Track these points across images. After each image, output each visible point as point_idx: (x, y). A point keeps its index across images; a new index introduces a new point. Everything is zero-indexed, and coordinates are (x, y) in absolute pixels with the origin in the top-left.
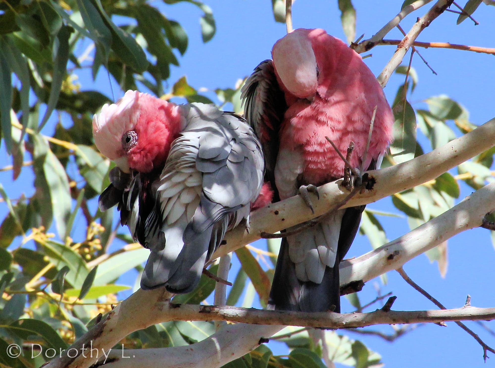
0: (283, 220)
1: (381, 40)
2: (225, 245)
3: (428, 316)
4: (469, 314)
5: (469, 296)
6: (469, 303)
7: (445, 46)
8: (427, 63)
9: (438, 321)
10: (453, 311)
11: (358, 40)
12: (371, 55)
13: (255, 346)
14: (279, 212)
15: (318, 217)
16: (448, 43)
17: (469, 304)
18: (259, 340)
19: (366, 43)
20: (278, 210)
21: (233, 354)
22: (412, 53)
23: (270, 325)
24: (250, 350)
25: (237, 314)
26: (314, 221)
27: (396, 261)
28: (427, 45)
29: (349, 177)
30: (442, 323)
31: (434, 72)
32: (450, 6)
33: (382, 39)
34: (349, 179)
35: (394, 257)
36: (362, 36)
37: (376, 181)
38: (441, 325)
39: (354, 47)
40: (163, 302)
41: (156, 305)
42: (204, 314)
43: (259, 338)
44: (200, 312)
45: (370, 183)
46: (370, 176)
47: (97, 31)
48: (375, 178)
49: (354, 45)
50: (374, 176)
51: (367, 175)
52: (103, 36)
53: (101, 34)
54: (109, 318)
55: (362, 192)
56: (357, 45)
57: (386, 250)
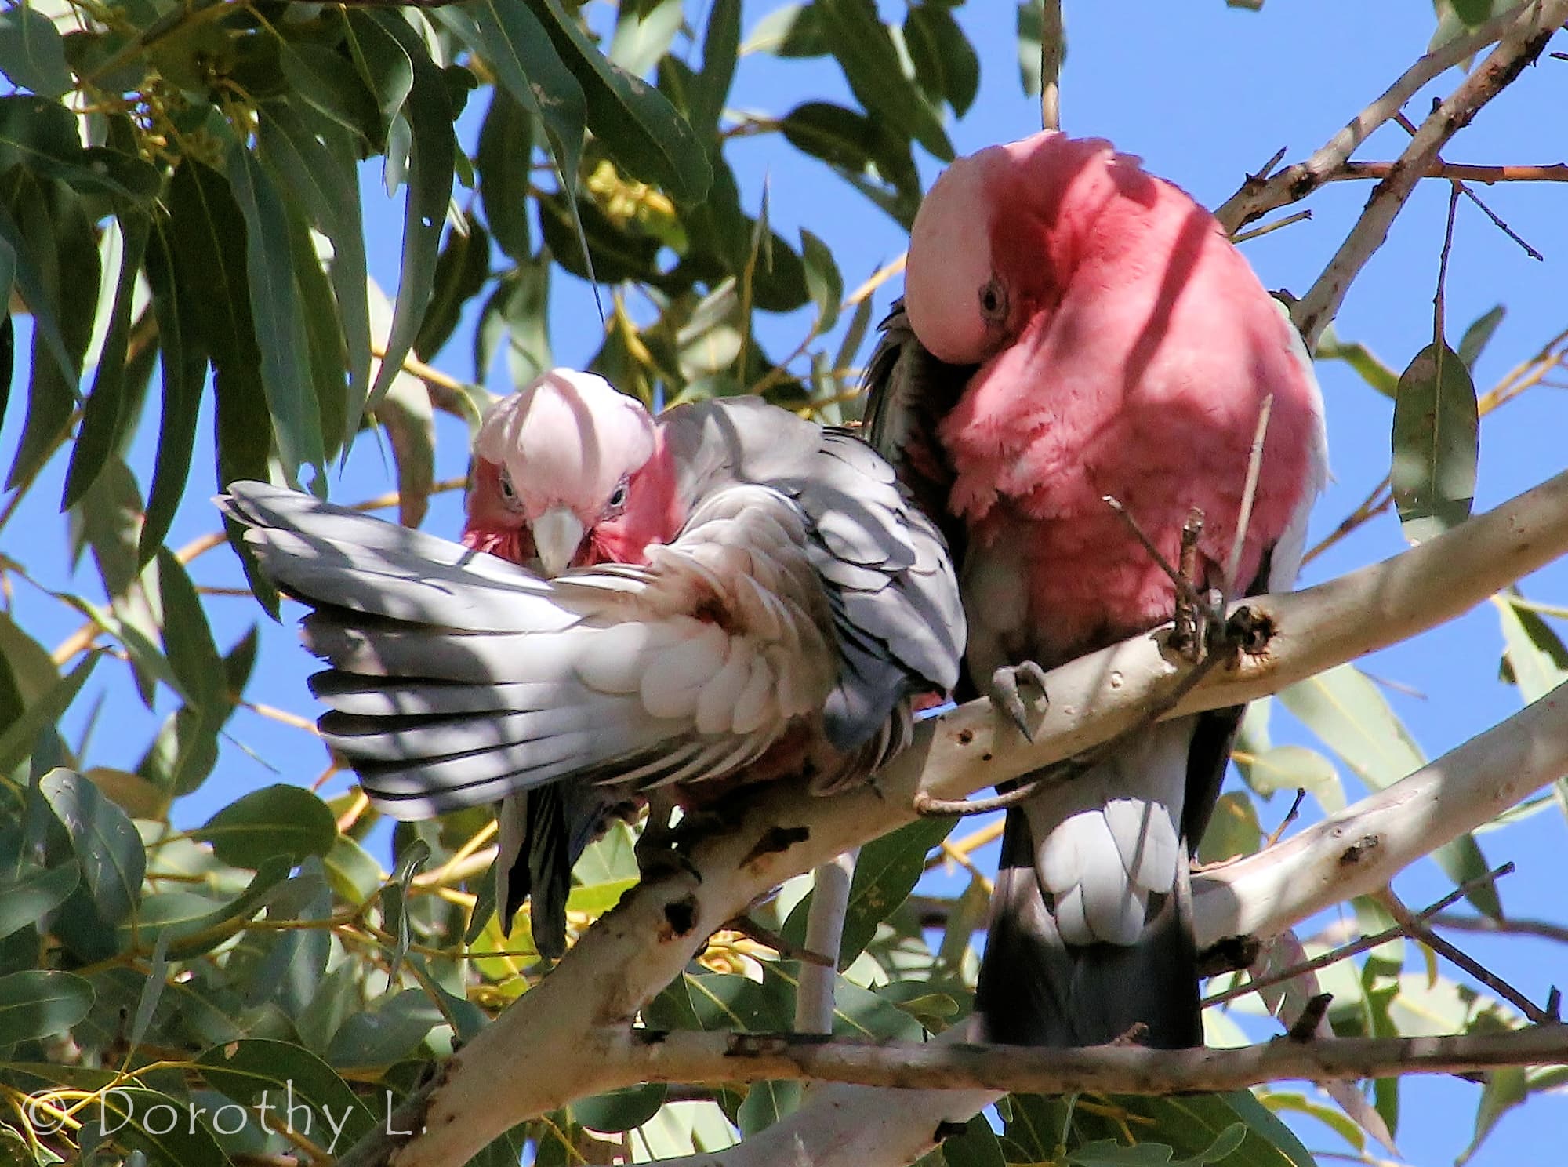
0: (987, 757)
1: (1343, 164)
2: (805, 843)
8: (1504, 227)
11: (1268, 167)
12: (1307, 214)
13: (923, 1146)
14: (975, 735)
15: (1092, 749)
18: (936, 1129)
19: (1290, 178)
20: (970, 727)
22: (1454, 198)
23: (946, 1091)
25: (843, 1057)
26: (1078, 760)
27: (1367, 866)
28: (1491, 175)
29: (1190, 619)
30: (1476, 1073)
31: (1532, 253)
32: (1536, 59)
33: (1346, 159)
34: (1193, 624)
35: (1362, 856)
36: (1280, 155)
37: (1277, 629)
38: (1473, 1080)
39: (1255, 190)
40: (611, 1026)
41: (587, 1036)
42: (741, 1059)
43: (935, 1125)
44: (727, 1054)
45: (1257, 634)
46: (1255, 613)
47: (537, 88)
48: (1274, 620)
49: (1254, 183)
50: (1270, 613)
51: (1244, 612)
52: (557, 101)
53: (551, 94)
54: (444, 1081)
55: (1233, 664)
56: (1263, 183)
57: (1336, 833)
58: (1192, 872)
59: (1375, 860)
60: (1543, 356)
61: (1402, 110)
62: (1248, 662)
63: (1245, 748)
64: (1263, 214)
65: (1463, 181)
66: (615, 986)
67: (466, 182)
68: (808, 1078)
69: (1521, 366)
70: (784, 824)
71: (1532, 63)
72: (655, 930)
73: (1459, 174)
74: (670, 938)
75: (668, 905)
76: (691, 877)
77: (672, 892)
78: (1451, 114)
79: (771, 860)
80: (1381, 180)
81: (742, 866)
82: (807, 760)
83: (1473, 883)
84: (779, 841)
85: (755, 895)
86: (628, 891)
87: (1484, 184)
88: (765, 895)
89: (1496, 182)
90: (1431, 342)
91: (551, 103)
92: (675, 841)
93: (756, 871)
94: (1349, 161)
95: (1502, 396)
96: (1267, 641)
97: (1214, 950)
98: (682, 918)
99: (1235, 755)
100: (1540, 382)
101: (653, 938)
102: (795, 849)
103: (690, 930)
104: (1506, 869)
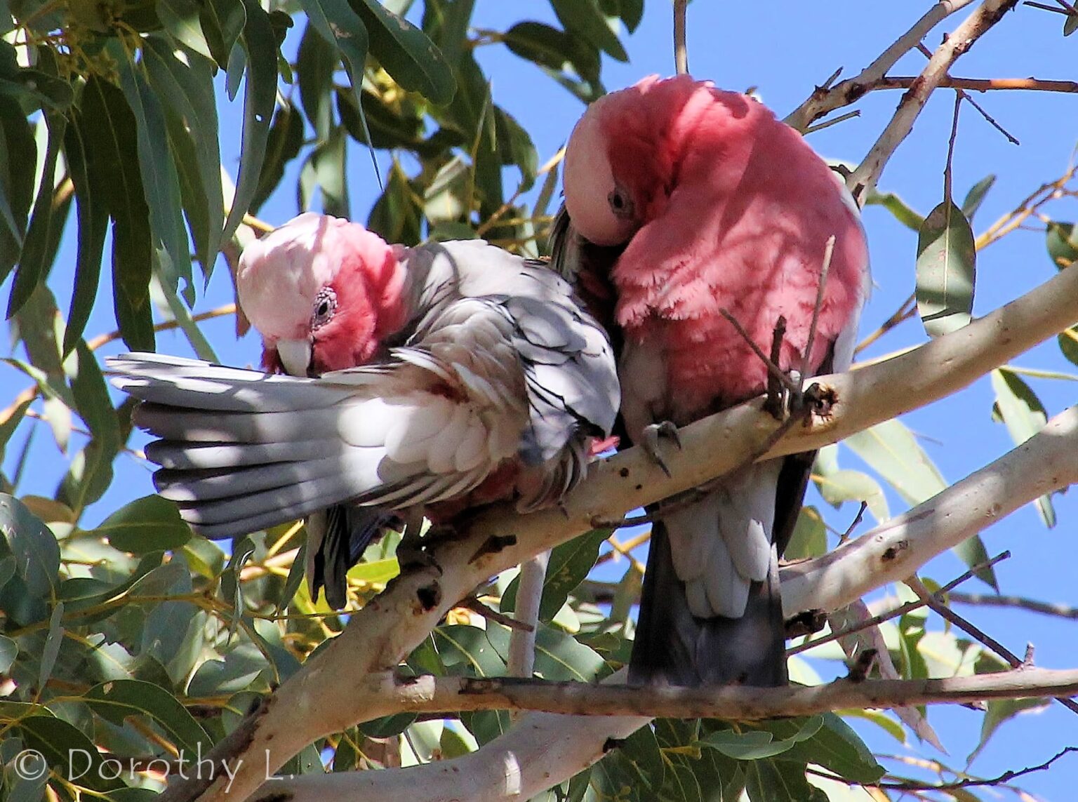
0: (639, 487)
1: (881, 78)
2: (514, 546)
3: (944, 691)
4: (1031, 683)
5: (1031, 645)
6: (1032, 660)
7: (1023, 86)
8: (992, 122)
9: (967, 700)
10: (998, 677)
11: (830, 81)
12: (857, 113)
13: (595, 755)
14: (631, 471)
15: (710, 481)
16: (1032, 78)
17: (1030, 663)
18: (604, 743)
19: (846, 88)
20: (626, 467)
21: (547, 775)
22: (958, 102)
23: (611, 717)
24: (585, 766)
26: (701, 489)
27: (900, 562)
28: (984, 86)
29: (778, 392)
30: (975, 703)
31: (1012, 139)
33: (884, 75)
34: (780, 395)
35: (897, 555)
36: (838, 72)
37: (838, 399)
38: (974, 708)
39: (821, 96)
40: (380, 673)
41: (364, 681)
42: (470, 696)
43: (604, 739)
44: (460, 692)
45: (824, 401)
46: (823, 387)
47: (333, 26)
48: (836, 392)
49: (821, 92)
50: (833, 387)
51: (815, 386)
52: (347, 35)
53: (343, 30)
54: (265, 712)
55: (808, 422)
56: (827, 92)
57: (879, 539)
58: (780, 566)
59: (905, 557)
60: (1021, 209)
61: (922, 41)
62: (817, 421)
63: (818, 473)
64: (827, 113)
65: (964, 90)
66: (383, 645)
67: (288, 80)
68: (516, 709)
69: (1006, 216)
70: (500, 533)
71: (1012, 9)
72: (410, 607)
73: (961, 85)
74: (421, 613)
75: (419, 589)
76: (436, 570)
77: (423, 580)
78: (956, 44)
79: (489, 558)
80: (908, 89)
81: (469, 563)
82: (515, 489)
83: (980, 566)
84: (495, 545)
85: (480, 582)
86: (392, 580)
87: (979, 92)
88: (486, 582)
89: (987, 91)
90: (943, 201)
91: (344, 36)
92: (424, 545)
93: (480, 566)
94: (886, 76)
95: (993, 237)
96: (831, 406)
97: (795, 620)
98: (429, 599)
99: (813, 478)
100: (1019, 227)
101: (409, 612)
102: (507, 550)
103: (434, 607)
104: (1004, 556)
